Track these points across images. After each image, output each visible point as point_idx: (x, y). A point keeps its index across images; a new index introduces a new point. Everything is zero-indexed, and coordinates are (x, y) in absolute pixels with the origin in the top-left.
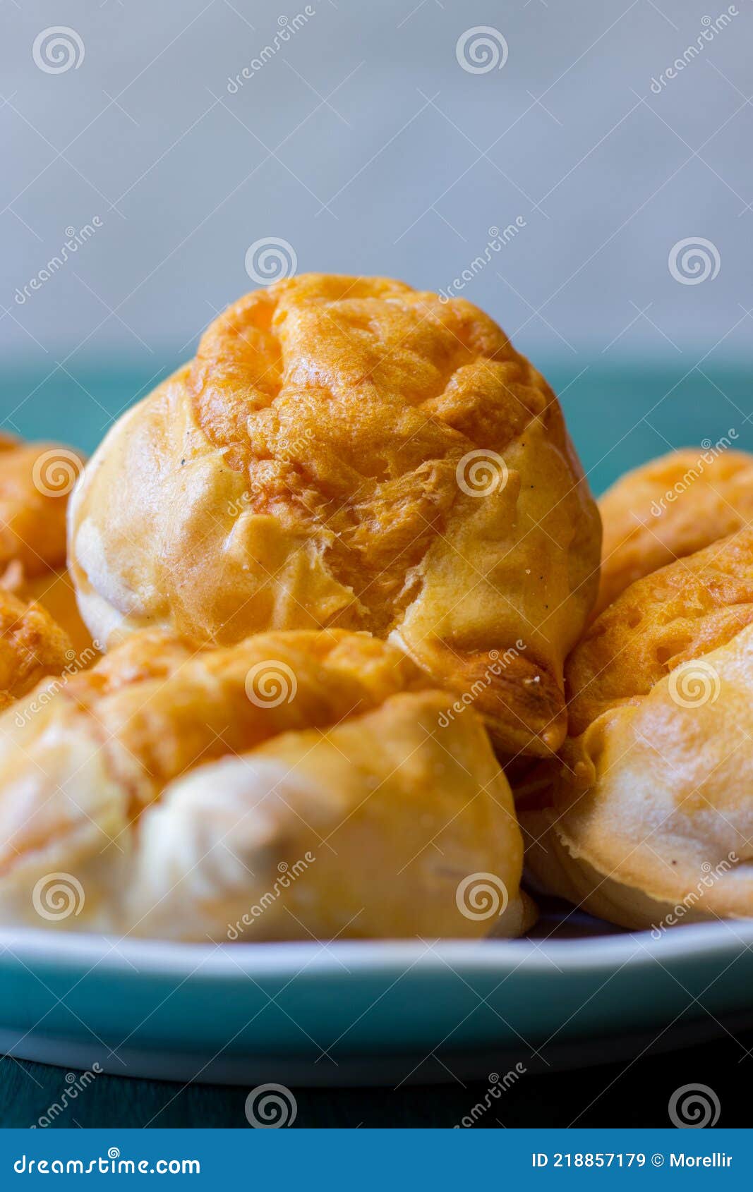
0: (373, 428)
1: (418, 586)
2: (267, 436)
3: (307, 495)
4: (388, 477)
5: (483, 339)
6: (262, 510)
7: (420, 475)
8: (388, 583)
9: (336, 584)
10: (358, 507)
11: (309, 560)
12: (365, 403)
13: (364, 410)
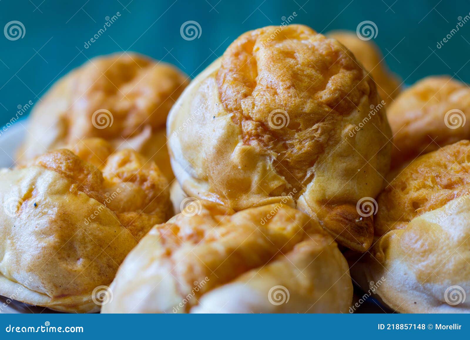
0: (294, 109)
1: (312, 176)
2: (249, 110)
3: (266, 137)
4: (300, 130)
5: (343, 60)
6: (247, 143)
7: (314, 130)
8: (300, 175)
9: (277, 175)
10: (288, 142)
11: (266, 165)
12: (291, 98)
13: (291, 101)
